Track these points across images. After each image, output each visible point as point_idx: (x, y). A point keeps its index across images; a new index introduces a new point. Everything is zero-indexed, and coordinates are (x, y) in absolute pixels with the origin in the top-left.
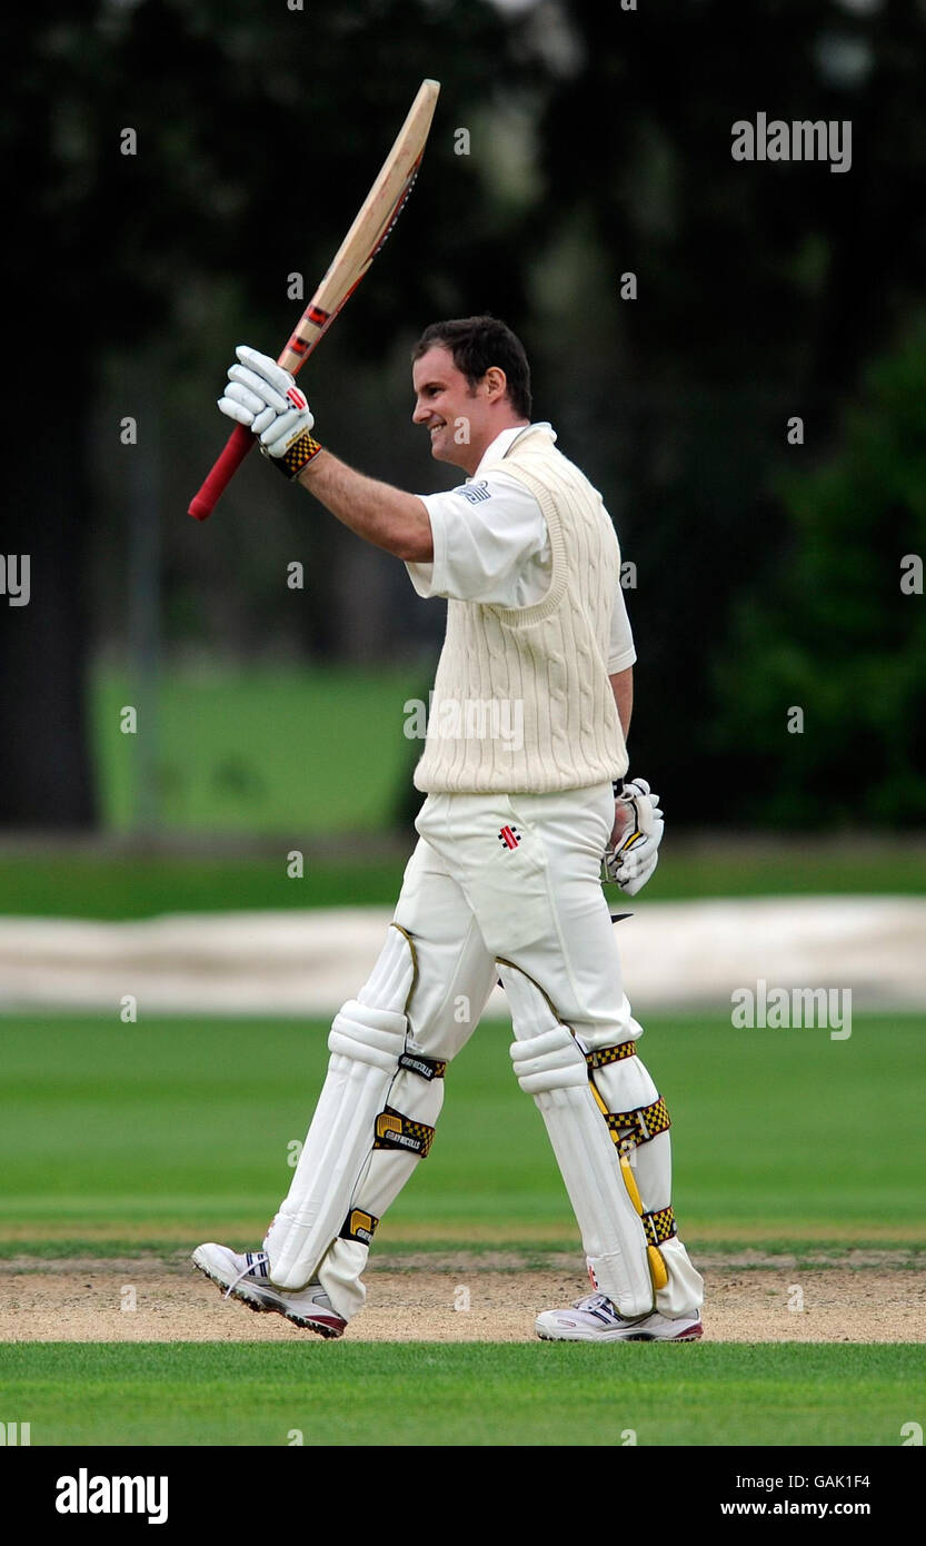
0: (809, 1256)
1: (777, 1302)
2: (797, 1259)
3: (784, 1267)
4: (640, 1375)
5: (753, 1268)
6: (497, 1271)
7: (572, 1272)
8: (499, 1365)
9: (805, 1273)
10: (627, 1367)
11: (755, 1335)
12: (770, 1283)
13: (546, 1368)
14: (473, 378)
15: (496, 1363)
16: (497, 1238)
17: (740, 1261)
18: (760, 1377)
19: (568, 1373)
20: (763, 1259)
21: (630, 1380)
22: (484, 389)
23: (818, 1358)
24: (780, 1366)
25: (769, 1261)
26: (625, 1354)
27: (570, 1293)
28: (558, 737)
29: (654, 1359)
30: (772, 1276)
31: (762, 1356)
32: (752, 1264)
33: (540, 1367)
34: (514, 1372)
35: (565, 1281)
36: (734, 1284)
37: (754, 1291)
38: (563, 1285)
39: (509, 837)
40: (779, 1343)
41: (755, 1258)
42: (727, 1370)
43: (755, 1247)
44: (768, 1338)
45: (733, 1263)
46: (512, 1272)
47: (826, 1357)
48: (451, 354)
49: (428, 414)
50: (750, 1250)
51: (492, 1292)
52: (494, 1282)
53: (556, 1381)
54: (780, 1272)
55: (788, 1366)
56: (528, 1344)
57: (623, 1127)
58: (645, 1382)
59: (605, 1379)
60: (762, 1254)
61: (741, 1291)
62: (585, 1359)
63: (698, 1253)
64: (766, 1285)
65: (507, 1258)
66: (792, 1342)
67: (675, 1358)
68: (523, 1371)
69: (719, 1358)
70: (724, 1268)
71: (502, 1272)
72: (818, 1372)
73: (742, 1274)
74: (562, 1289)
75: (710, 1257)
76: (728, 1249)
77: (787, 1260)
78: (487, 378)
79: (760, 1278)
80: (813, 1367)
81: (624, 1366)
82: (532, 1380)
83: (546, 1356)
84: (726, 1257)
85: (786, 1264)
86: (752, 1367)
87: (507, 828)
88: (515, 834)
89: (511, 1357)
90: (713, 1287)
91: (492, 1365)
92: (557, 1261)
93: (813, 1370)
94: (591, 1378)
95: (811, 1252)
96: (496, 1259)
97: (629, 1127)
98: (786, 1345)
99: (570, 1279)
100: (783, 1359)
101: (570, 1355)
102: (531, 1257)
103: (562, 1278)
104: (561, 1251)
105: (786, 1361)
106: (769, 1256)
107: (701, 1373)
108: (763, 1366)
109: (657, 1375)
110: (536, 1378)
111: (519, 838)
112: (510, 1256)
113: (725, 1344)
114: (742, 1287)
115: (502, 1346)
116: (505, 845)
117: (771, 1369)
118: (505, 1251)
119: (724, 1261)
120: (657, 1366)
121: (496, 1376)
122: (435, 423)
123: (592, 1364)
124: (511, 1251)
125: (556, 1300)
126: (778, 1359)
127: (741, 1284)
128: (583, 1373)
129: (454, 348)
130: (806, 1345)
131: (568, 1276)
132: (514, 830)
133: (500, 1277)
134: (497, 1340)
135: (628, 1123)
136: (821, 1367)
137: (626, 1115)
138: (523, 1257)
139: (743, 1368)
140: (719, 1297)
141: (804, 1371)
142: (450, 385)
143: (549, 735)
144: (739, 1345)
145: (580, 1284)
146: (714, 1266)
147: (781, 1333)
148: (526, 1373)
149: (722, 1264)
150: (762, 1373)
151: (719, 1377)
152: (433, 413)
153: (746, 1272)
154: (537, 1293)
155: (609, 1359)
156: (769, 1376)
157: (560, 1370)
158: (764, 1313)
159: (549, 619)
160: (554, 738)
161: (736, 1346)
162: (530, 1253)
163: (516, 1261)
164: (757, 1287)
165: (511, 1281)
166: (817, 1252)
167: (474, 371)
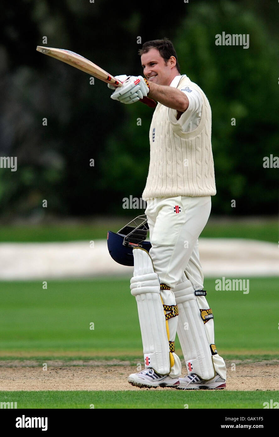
0: (135, 361)
1: (124, 377)
2: (131, 362)
3: (126, 365)
4: (77, 402)
5: (115, 365)
6: (28, 366)
7: (54, 367)
8: (29, 399)
9: (133, 367)
10: (73, 399)
11: (116, 388)
12: (121, 370)
13: (45, 400)
14: (166, 60)
15: (28, 398)
16: (28, 355)
17: (111, 363)
18: (118, 402)
19: (52, 401)
20: (119, 362)
21: (74, 404)
22: (169, 63)
23: (138, 396)
24: (125, 399)
25: (121, 363)
26: (72, 395)
27: (53, 374)
28: (199, 177)
29: (82, 396)
30: (122, 368)
31: (119, 395)
32: (115, 364)
33: (43, 399)
34: (34, 401)
35: (51, 370)
36: (109, 371)
37: (116, 373)
38: (51, 371)
39: (177, 209)
40: (124, 391)
41: (116, 362)
42: (107, 400)
43: (116, 358)
44: (121, 389)
45: (109, 364)
46: (33, 367)
47: (140, 396)
48: (159, 51)
49: (150, 72)
50: (114, 359)
51: (27, 374)
52: (27, 371)
53: (49, 404)
54: (125, 367)
55: (127, 399)
56: (39, 391)
57: (168, 310)
58: (79, 404)
59: (65, 403)
60: (118, 361)
61: (112, 373)
62: (59, 396)
63: (97, 360)
64: (120, 371)
65: (32, 362)
66: (129, 391)
67: (89, 396)
68: (37, 401)
69: (104, 396)
70: (105, 365)
71: (30, 367)
72: (137, 401)
73: (112, 368)
74: (50, 373)
75: (101, 362)
76: (107, 359)
77: (127, 363)
78: (170, 60)
79: (118, 369)
80: (136, 399)
81: (72, 399)
82: (40, 404)
83: (45, 396)
84: (106, 362)
85: (127, 364)
86: (115, 399)
87: (178, 206)
88: (179, 209)
89: (33, 396)
90: (102, 372)
91: (27, 399)
92: (49, 363)
93: (136, 400)
94: (60, 403)
95: (135, 360)
96: (28, 363)
97: (169, 311)
98: (127, 392)
99: (53, 369)
100: (126, 397)
101: (53, 395)
102: (40, 362)
103: (51, 369)
104: (50, 360)
105: (127, 397)
106: (120, 362)
107: (98, 401)
108: (119, 399)
109: (83, 402)
110: (42, 403)
111: (180, 211)
112: (33, 362)
113: (106, 391)
114: (112, 372)
115: (30, 392)
116: (175, 211)
117: (121, 400)
118: (32, 360)
119: (106, 363)
120: (83, 399)
121: (28, 402)
122: (153, 75)
123: (61, 398)
124: (33, 360)
125: (48, 377)
126: (124, 396)
127: (111, 371)
128: (58, 402)
129: (159, 49)
130: (133, 391)
131: (53, 368)
132: (180, 208)
133: (29, 369)
134: (28, 390)
135: (169, 309)
136: (138, 399)
137: (169, 306)
138: (37, 362)
139: (112, 400)
140: (104, 375)
141: (133, 400)
142: (159, 62)
143: (196, 176)
144: (111, 392)
145: (56, 371)
146: (102, 365)
147: (125, 387)
148: (38, 401)
149: (105, 364)
150: (119, 401)
151: (104, 403)
152: (152, 71)
153: (113, 367)
154: (42, 374)
155: (67, 397)
156: (121, 402)
157: (49, 400)
158: (119, 381)
159: (198, 136)
160: (197, 177)
161: (110, 392)
162: (39, 361)
163: (35, 363)
164: (117, 372)
165: (33, 370)
166: (137, 360)
167: (166, 58)
